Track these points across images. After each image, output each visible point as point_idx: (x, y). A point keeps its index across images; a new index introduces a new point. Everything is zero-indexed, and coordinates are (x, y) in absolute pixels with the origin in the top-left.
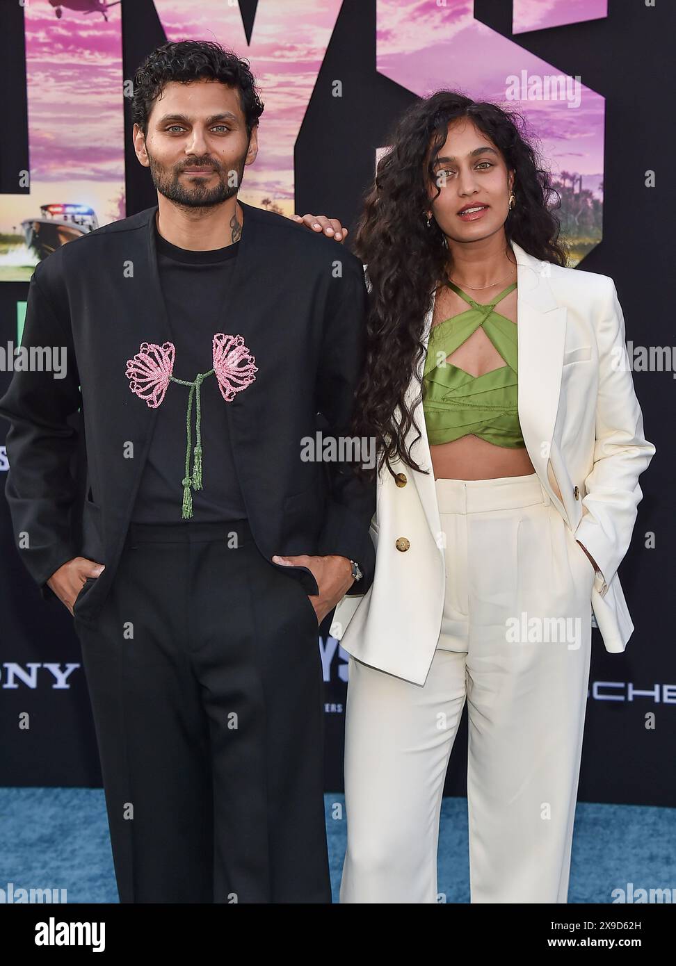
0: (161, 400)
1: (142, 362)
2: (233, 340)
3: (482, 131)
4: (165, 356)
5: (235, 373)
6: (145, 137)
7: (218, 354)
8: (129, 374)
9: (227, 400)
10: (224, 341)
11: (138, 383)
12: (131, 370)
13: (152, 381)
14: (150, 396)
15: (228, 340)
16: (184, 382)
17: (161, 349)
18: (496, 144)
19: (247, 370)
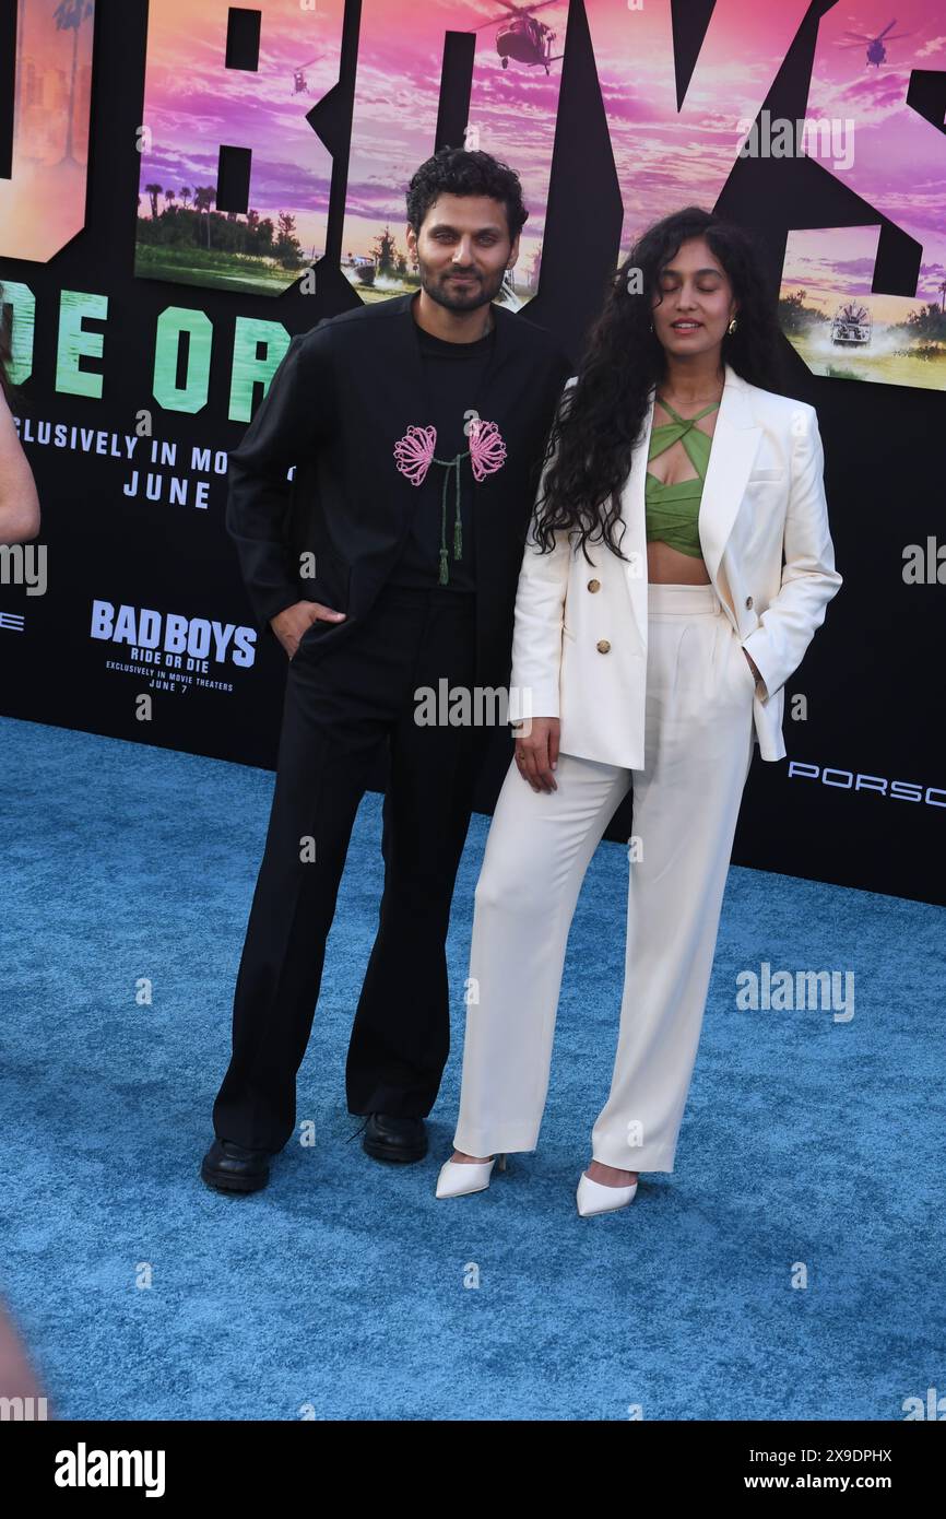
0: (423, 478)
1: (409, 444)
2: (489, 426)
4: (429, 438)
5: (489, 457)
6: (417, 239)
7: (474, 438)
8: (397, 454)
9: (478, 480)
10: (480, 426)
11: (405, 463)
12: (399, 450)
13: (416, 462)
14: (415, 474)
16: (443, 463)
17: (425, 432)
19: (498, 455)
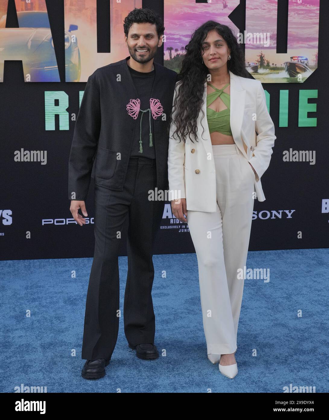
0: (137, 117)
1: (131, 105)
2: (156, 101)
3: (219, 34)
4: (138, 103)
5: (157, 111)
6: (127, 39)
7: (152, 105)
8: (128, 109)
9: (154, 119)
10: (154, 101)
11: (130, 112)
13: (134, 111)
14: (134, 116)
15: (155, 100)
17: (136, 101)
18: (224, 38)
19: (160, 110)
